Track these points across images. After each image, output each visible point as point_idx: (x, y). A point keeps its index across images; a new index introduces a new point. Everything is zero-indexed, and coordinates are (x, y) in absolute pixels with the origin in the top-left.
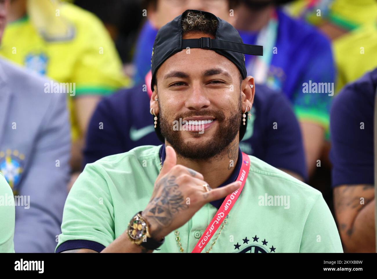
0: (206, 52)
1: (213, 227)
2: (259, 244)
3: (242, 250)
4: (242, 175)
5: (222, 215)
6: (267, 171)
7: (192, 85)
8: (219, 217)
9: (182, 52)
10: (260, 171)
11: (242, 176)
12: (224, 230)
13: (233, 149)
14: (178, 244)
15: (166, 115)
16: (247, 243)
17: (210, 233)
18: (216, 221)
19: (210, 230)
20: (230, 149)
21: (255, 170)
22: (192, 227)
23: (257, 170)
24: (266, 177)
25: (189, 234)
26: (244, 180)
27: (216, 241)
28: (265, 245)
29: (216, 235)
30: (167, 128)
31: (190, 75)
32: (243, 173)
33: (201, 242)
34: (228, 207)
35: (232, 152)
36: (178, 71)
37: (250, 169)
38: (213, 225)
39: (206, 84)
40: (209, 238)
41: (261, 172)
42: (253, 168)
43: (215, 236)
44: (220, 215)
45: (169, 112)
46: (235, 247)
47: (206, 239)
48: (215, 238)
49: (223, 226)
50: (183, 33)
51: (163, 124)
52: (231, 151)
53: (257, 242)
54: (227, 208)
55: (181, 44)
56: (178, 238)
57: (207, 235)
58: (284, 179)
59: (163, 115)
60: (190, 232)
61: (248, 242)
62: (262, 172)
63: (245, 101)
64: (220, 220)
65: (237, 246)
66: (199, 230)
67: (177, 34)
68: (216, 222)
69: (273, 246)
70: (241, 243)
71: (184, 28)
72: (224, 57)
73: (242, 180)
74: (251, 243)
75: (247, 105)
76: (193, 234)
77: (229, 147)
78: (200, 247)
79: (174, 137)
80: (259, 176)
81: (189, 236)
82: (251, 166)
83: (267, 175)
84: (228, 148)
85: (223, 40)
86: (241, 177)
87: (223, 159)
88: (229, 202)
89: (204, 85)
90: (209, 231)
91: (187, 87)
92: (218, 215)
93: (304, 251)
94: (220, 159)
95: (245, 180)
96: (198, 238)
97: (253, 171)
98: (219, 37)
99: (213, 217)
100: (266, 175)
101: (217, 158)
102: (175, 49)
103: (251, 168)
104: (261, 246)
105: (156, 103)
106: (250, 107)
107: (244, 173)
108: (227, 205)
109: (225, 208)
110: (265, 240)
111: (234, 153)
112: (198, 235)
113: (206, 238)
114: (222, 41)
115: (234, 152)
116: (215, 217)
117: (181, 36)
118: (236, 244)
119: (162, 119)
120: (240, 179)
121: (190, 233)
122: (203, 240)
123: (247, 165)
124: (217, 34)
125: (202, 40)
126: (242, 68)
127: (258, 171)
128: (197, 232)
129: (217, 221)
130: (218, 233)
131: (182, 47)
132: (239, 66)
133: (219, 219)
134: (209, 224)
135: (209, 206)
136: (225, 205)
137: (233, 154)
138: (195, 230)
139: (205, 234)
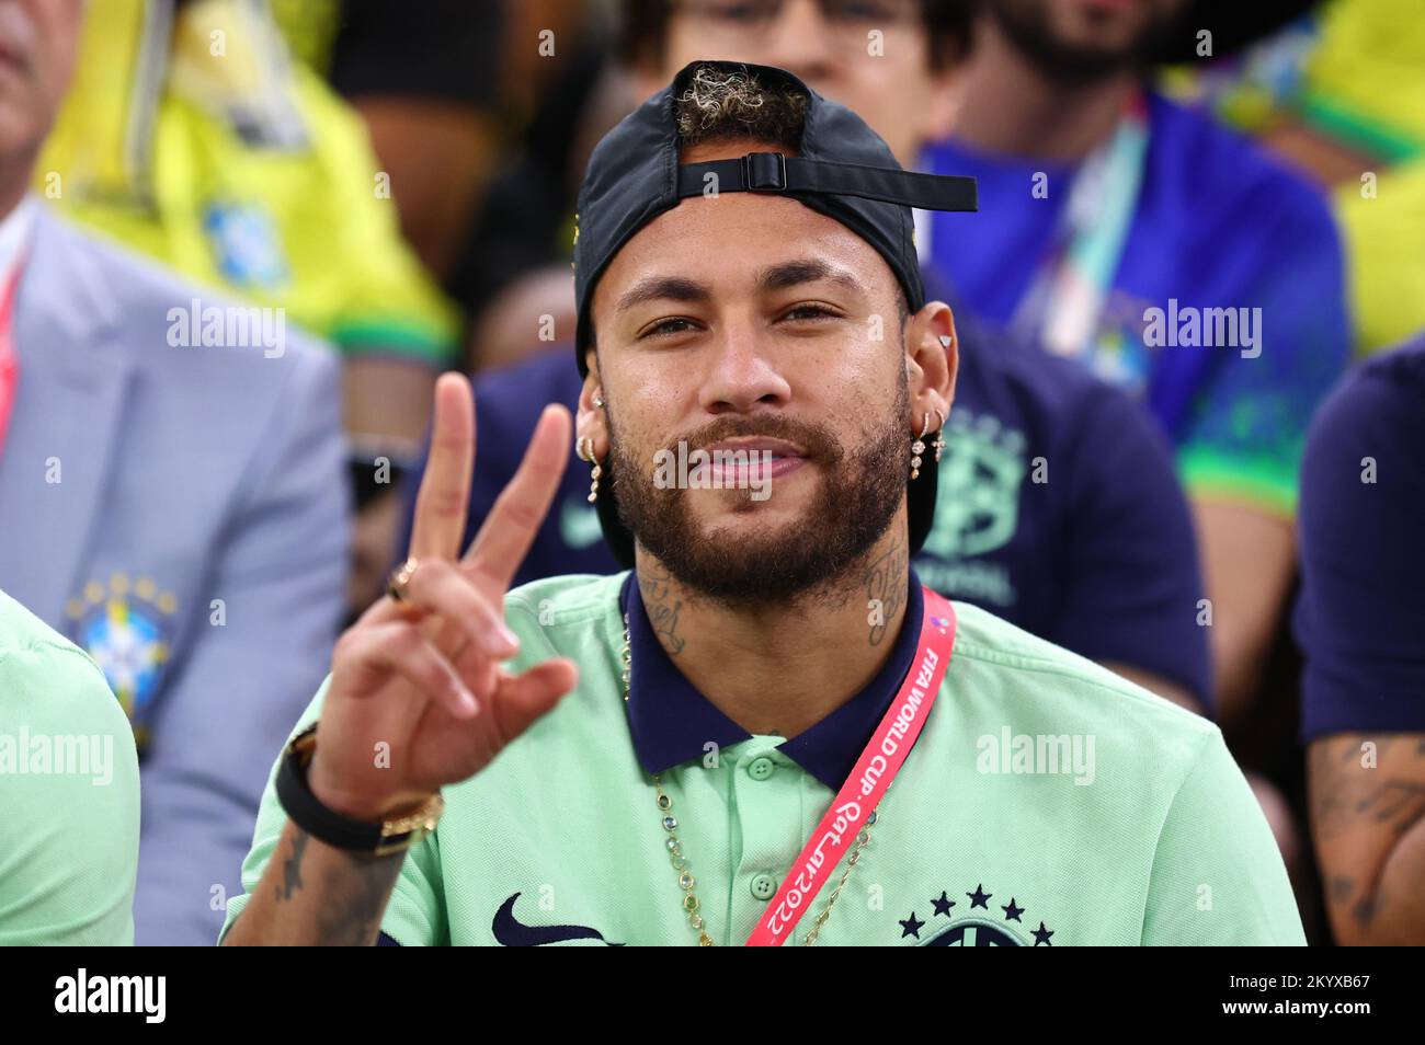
0: (768, 205)
1: (821, 855)
2: (993, 915)
3: (931, 938)
4: (924, 667)
5: (853, 812)
6: (1018, 655)
7: (721, 324)
8: (840, 819)
9: (680, 209)
10: (990, 654)
11: (923, 671)
12: (859, 868)
13: (888, 569)
14: (692, 921)
15: (634, 445)
16: (948, 914)
17: (811, 877)
18: (830, 834)
19: (809, 867)
20: (874, 569)
21: (973, 649)
22: (740, 858)
23: (982, 651)
24: (1014, 674)
25: (732, 883)
26: (931, 684)
27: (833, 910)
28: (1013, 921)
29: (833, 885)
30: (638, 493)
31: (711, 288)
32: (926, 660)
33: (777, 912)
34: (874, 782)
35: (883, 581)
36: (669, 276)
37: (957, 648)
38: (822, 850)
39: (775, 322)
40: (808, 898)
41: (994, 656)
42: (966, 643)
43: (830, 890)
44: (843, 814)
45: (644, 433)
46: (902, 929)
47: (795, 902)
48: (829, 896)
49: (856, 854)
50: (683, 144)
51: (627, 482)
52: (878, 575)
53: (984, 909)
54: (871, 788)
55: (674, 179)
56: (692, 899)
57: (798, 887)
58: (1081, 679)
59: (624, 449)
60: (736, 876)
61: (951, 910)
62: (999, 657)
63: (922, 393)
64: (847, 829)
65: (911, 926)
66: (770, 871)
67: (659, 149)
68: (830, 839)
69: (1042, 925)
70: (926, 913)
71: (686, 124)
72: (835, 221)
73: (926, 685)
74: (963, 912)
75: (933, 409)
76: (744, 884)
77: (871, 561)
78: (776, 932)
79: (663, 520)
80: (986, 671)
81: (731, 890)
82: (959, 636)
83: (1019, 667)
84: (864, 565)
85: (827, 161)
86: (921, 674)
87: (849, 606)
88: (878, 765)
89: (766, 323)
90: (807, 873)
91: (702, 334)
92: (839, 811)
93: (1159, 940)
94: (838, 603)
95: (935, 685)
96: (767, 900)
97: (967, 655)
98: (816, 153)
99: (820, 819)
100: (1016, 668)
101: (826, 600)
102: (655, 202)
103: (959, 645)
104: (1000, 924)
105: (596, 417)
106: (942, 416)
107: (932, 661)
108: (871, 774)
109: (862, 785)
110: (1013, 900)
111: (889, 584)
112: (763, 886)
113: (794, 898)
114: (824, 163)
115: (891, 581)
116: (825, 820)
117: (675, 155)
118: (907, 918)
119: (622, 463)
120: (918, 682)
121: (735, 880)
122: (783, 905)
123: (943, 631)
124: (805, 140)
125: (752, 163)
126: (903, 264)
127: (986, 654)
128: (761, 876)
129: (836, 833)
130: (840, 878)
131: (678, 191)
132: (895, 259)
133: (842, 825)
134: (804, 846)
135: (802, 779)
136: (863, 776)
137: (886, 586)
138: (751, 869)
139: (790, 883)
